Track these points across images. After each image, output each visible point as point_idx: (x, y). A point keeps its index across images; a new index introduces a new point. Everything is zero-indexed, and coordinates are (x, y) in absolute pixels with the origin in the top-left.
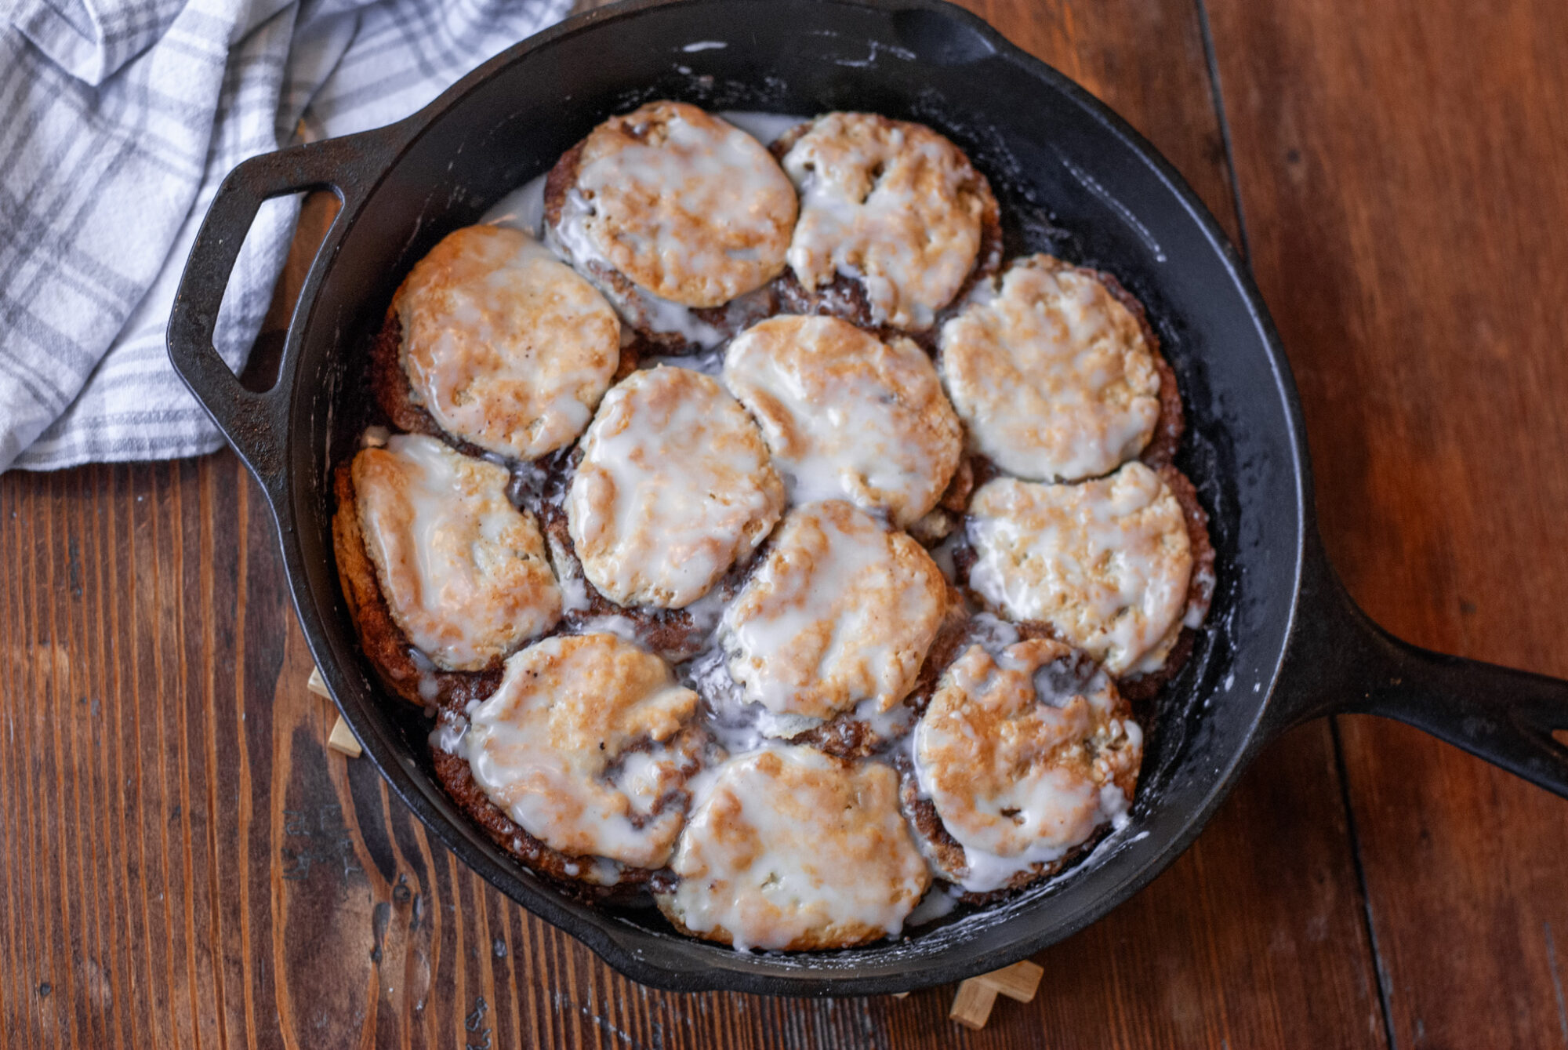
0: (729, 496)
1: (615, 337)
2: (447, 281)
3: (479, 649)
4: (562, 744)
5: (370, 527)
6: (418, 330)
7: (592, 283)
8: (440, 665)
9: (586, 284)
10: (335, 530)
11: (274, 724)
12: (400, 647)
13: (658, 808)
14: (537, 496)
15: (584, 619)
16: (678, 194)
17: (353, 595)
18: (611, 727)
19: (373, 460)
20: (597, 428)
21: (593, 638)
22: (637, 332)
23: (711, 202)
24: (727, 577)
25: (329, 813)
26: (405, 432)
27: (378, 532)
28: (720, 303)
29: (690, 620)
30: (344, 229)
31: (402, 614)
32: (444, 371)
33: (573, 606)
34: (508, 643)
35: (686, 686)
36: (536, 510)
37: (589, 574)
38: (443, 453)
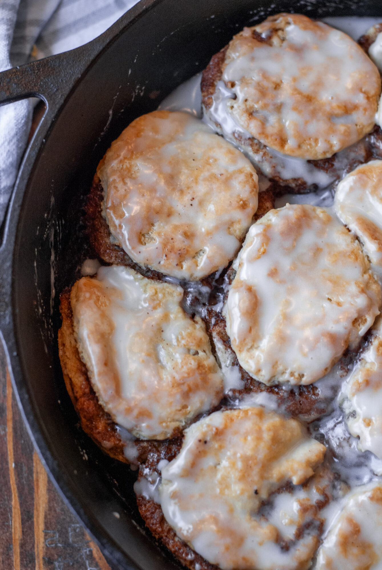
0: (341, 299)
1: (255, 187)
2: (133, 154)
3: (164, 424)
4: (227, 492)
5: (82, 340)
6: (112, 192)
7: (237, 147)
8: (138, 436)
9: (232, 149)
10: (60, 341)
11: (34, 469)
12: (109, 424)
13: (299, 535)
14: (204, 305)
15: (240, 397)
16: (295, 80)
17: (73, 389)
18: (262, 477)
19: (84, 289)
20: (244, 254)
21: (246, 412)
22: (271, 180)
23: (319, 83)
24: (343, 359)
25: (75, 530)
26: (109, 264)
27: (88, 343)
28: (329, 156)
29: (317, 392)
30: (49, 126)
31: (107, 403)
32: (131, 220)
33: (232, 387)
34: (185, 419)
35: (316, 438)
36: (203, 316)
37: (242, 364)
38: (136, 279)
